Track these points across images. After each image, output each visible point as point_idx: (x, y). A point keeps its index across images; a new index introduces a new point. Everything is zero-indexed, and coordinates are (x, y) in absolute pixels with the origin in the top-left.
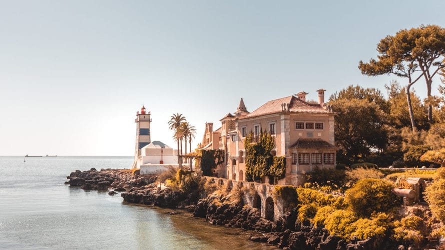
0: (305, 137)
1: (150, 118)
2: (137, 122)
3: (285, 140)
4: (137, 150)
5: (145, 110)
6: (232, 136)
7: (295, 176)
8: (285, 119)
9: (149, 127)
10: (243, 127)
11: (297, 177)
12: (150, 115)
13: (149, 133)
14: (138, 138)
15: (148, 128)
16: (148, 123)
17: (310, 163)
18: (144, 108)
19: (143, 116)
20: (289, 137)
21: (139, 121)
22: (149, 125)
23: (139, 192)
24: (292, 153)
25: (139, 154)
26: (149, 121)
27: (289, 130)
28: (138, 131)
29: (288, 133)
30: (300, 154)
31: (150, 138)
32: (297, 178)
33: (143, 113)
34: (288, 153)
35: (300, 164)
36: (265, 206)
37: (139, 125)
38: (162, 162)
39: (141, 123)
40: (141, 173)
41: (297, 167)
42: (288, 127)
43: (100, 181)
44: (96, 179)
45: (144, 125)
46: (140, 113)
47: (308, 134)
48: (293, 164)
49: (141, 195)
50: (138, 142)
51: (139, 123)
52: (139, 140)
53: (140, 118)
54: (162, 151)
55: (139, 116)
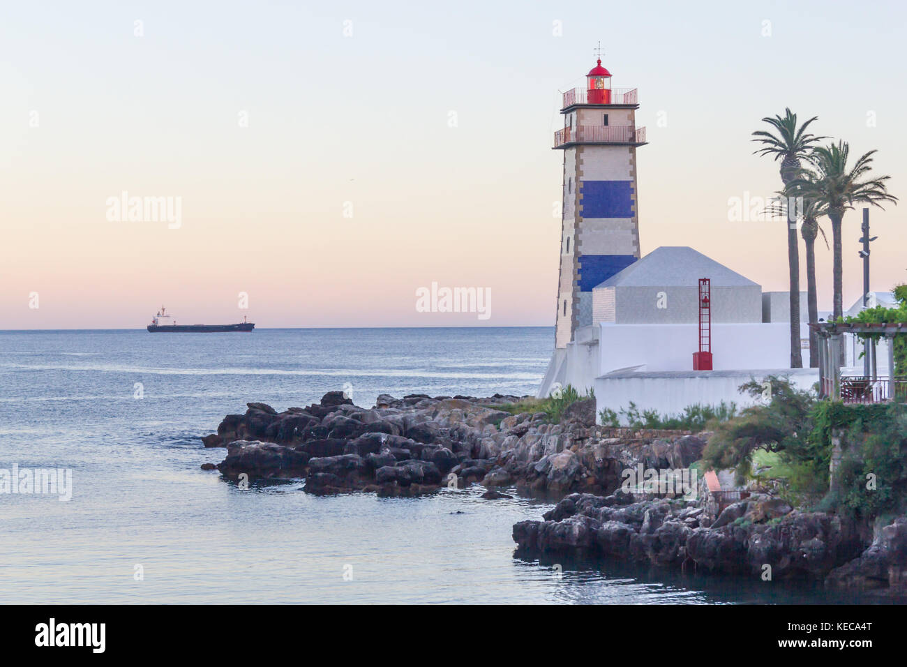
1: (638, 126)
2: (566, 147)
4: (568, 296)
5: (606, 84)
9: (634, 173)
12: (635, 107)
13: (634, 202)
14: (571, 233)
15: (625, 177)
16: (623, 154)
18: (599, 72)
19: (593, 119)
21: (571, 143)
22: (633, 162)
23: (607, 517)
25: (581, 318)
26: (632, 143)
28: (573, 197)
31: (636, 232)
33: (599, 99)
37: (579, 162)
38: (703, 361)
39: (587, 154)
40: (599, 421)
43: (388, 461)
44: (364, 449)
45: (602, 167)
46: (582, 98)
49: (623, 533)
50: (572, 253)
51: (574, 151)
52: (578, 243)
53: (580, 129)
54: (705, 303)
55: (574, 114)
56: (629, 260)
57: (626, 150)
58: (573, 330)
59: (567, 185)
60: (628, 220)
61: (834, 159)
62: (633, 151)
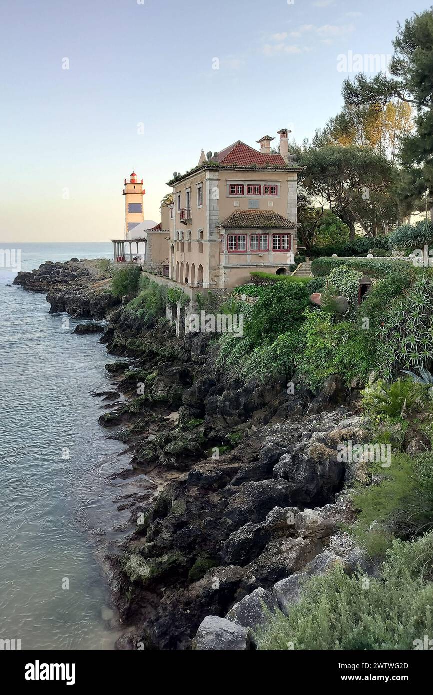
0: (246, 208)
1: (144, 189)
2: (124, 194)
4: (126, 233)
5: (135, 177)
9: (142, 202)
12: (143, 184)
13: (142, 209)
14: (126, 217)
17: (248, 251)
18: (133, 175)
19: (131, 187)
22: (142, 199)
24: (222, 235)
26: (142, 194)
30: (230, 236)
33: (133, 182)
37: (127, 199)
39: (129, 196)
45: (134, 200)
46: (129, 181)
47: (250, 203)
51: (126, 196)
53: (128, 190)
55: (127, 185)
62: (142, 196)
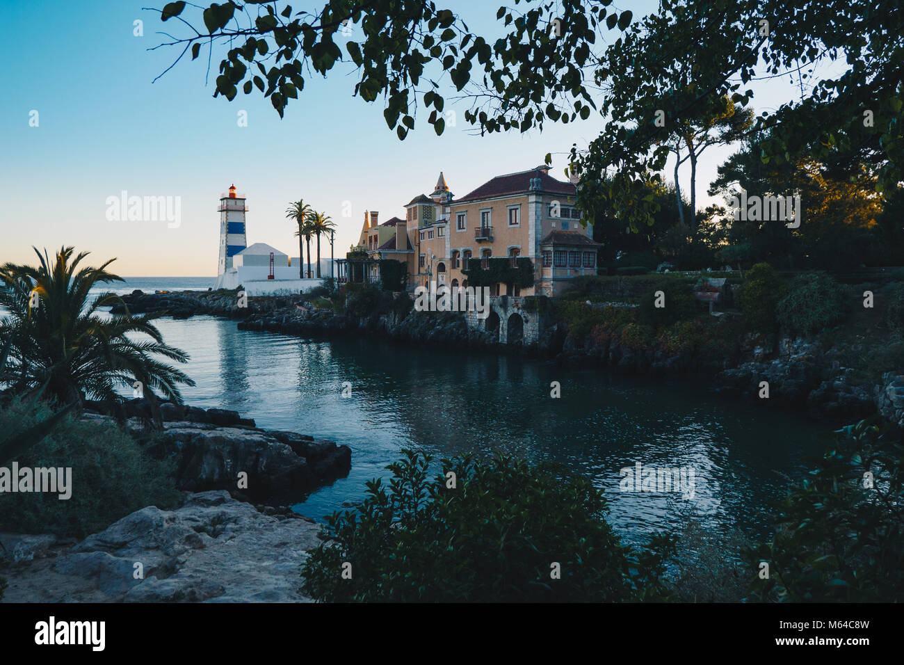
0: (560, 228)
1: (246, 206)
3: (536, 232)
4: (223, 258)
5: (235, 192)
6: (438, 228)
7: (549, 284)
8: (536, 202)
9: (245, 220)
10: (460, 214)
11: (553, 285)
12: (245, 199)
14: (224, 238)
15: (243, 222)
17: (568, 265)
18: (233, 188)
19: (232, 202)
20: (540, 227)
21: (226, 210)
24: (544, 251)
25: (228, 265)
26: (244, 211)
27: (541, 218)
28: (225, 227)
29: (539, 222)
30: (555, 252)
31: (245, 238)
32: (551, 287)
34: (539, 251)
35: (556, 266)
36: (505, 327)
37: (227, 216)
38: (271, 277)
39: (230, 213)
41: (552, 270)
42: (539, 213)
47: (563, 224)
48: (544, 266)
50: (225, 245)
51: (225, 212)
52: (227, 241)
53: (227, 205)
54: (272, 260)
55: (225, 201)
56: (244, 247)
57: (242, 213)
58: (226, 269)
59: (222, 224)
60: (243, 235)
61: (316, 217)
62: (244, 213)
